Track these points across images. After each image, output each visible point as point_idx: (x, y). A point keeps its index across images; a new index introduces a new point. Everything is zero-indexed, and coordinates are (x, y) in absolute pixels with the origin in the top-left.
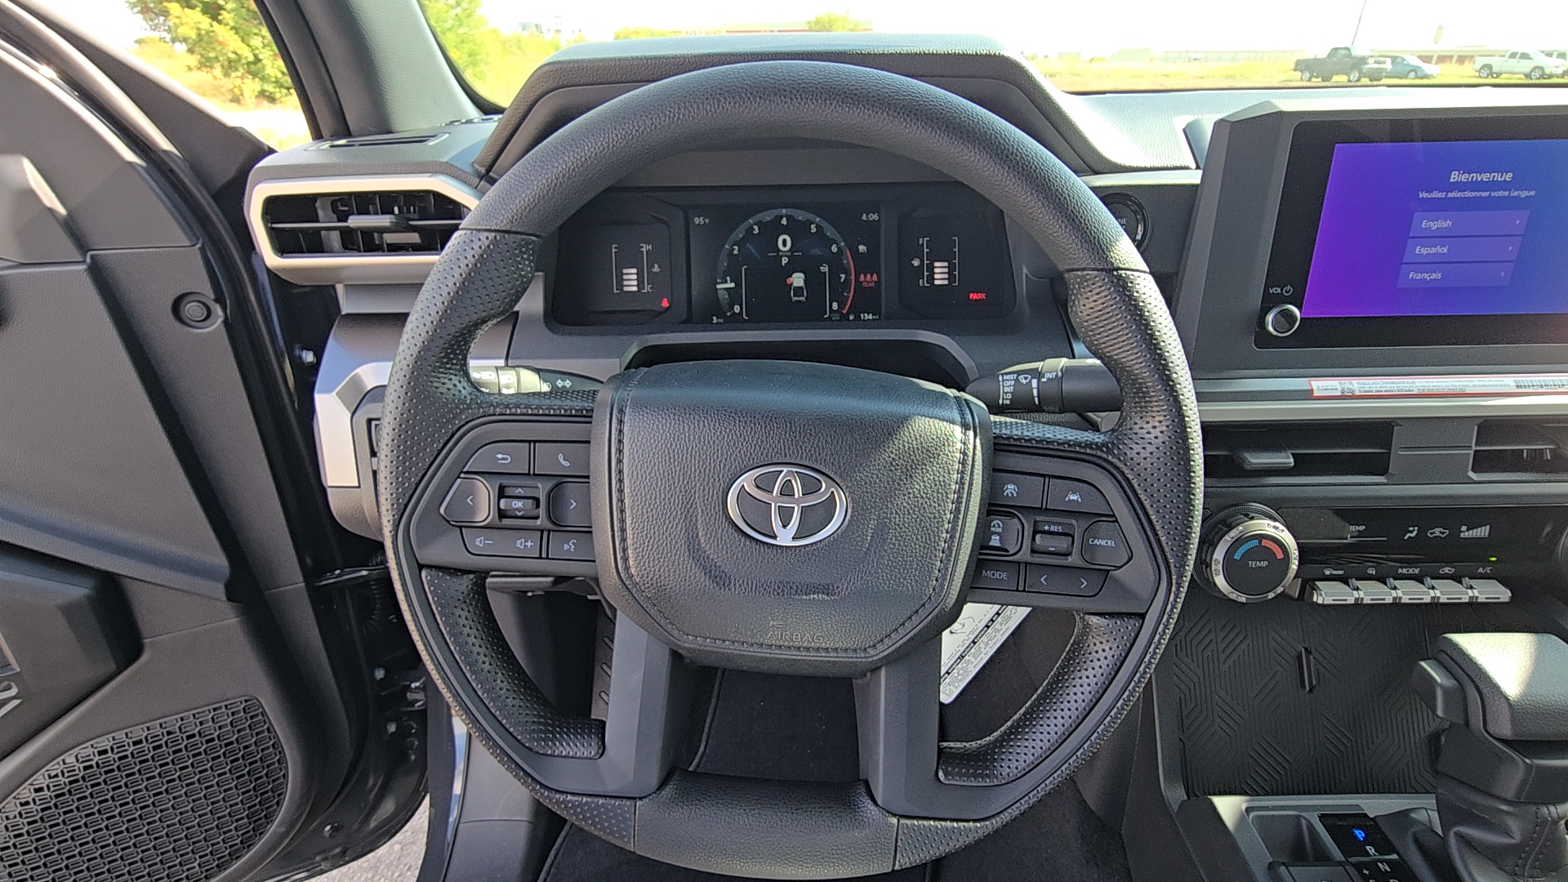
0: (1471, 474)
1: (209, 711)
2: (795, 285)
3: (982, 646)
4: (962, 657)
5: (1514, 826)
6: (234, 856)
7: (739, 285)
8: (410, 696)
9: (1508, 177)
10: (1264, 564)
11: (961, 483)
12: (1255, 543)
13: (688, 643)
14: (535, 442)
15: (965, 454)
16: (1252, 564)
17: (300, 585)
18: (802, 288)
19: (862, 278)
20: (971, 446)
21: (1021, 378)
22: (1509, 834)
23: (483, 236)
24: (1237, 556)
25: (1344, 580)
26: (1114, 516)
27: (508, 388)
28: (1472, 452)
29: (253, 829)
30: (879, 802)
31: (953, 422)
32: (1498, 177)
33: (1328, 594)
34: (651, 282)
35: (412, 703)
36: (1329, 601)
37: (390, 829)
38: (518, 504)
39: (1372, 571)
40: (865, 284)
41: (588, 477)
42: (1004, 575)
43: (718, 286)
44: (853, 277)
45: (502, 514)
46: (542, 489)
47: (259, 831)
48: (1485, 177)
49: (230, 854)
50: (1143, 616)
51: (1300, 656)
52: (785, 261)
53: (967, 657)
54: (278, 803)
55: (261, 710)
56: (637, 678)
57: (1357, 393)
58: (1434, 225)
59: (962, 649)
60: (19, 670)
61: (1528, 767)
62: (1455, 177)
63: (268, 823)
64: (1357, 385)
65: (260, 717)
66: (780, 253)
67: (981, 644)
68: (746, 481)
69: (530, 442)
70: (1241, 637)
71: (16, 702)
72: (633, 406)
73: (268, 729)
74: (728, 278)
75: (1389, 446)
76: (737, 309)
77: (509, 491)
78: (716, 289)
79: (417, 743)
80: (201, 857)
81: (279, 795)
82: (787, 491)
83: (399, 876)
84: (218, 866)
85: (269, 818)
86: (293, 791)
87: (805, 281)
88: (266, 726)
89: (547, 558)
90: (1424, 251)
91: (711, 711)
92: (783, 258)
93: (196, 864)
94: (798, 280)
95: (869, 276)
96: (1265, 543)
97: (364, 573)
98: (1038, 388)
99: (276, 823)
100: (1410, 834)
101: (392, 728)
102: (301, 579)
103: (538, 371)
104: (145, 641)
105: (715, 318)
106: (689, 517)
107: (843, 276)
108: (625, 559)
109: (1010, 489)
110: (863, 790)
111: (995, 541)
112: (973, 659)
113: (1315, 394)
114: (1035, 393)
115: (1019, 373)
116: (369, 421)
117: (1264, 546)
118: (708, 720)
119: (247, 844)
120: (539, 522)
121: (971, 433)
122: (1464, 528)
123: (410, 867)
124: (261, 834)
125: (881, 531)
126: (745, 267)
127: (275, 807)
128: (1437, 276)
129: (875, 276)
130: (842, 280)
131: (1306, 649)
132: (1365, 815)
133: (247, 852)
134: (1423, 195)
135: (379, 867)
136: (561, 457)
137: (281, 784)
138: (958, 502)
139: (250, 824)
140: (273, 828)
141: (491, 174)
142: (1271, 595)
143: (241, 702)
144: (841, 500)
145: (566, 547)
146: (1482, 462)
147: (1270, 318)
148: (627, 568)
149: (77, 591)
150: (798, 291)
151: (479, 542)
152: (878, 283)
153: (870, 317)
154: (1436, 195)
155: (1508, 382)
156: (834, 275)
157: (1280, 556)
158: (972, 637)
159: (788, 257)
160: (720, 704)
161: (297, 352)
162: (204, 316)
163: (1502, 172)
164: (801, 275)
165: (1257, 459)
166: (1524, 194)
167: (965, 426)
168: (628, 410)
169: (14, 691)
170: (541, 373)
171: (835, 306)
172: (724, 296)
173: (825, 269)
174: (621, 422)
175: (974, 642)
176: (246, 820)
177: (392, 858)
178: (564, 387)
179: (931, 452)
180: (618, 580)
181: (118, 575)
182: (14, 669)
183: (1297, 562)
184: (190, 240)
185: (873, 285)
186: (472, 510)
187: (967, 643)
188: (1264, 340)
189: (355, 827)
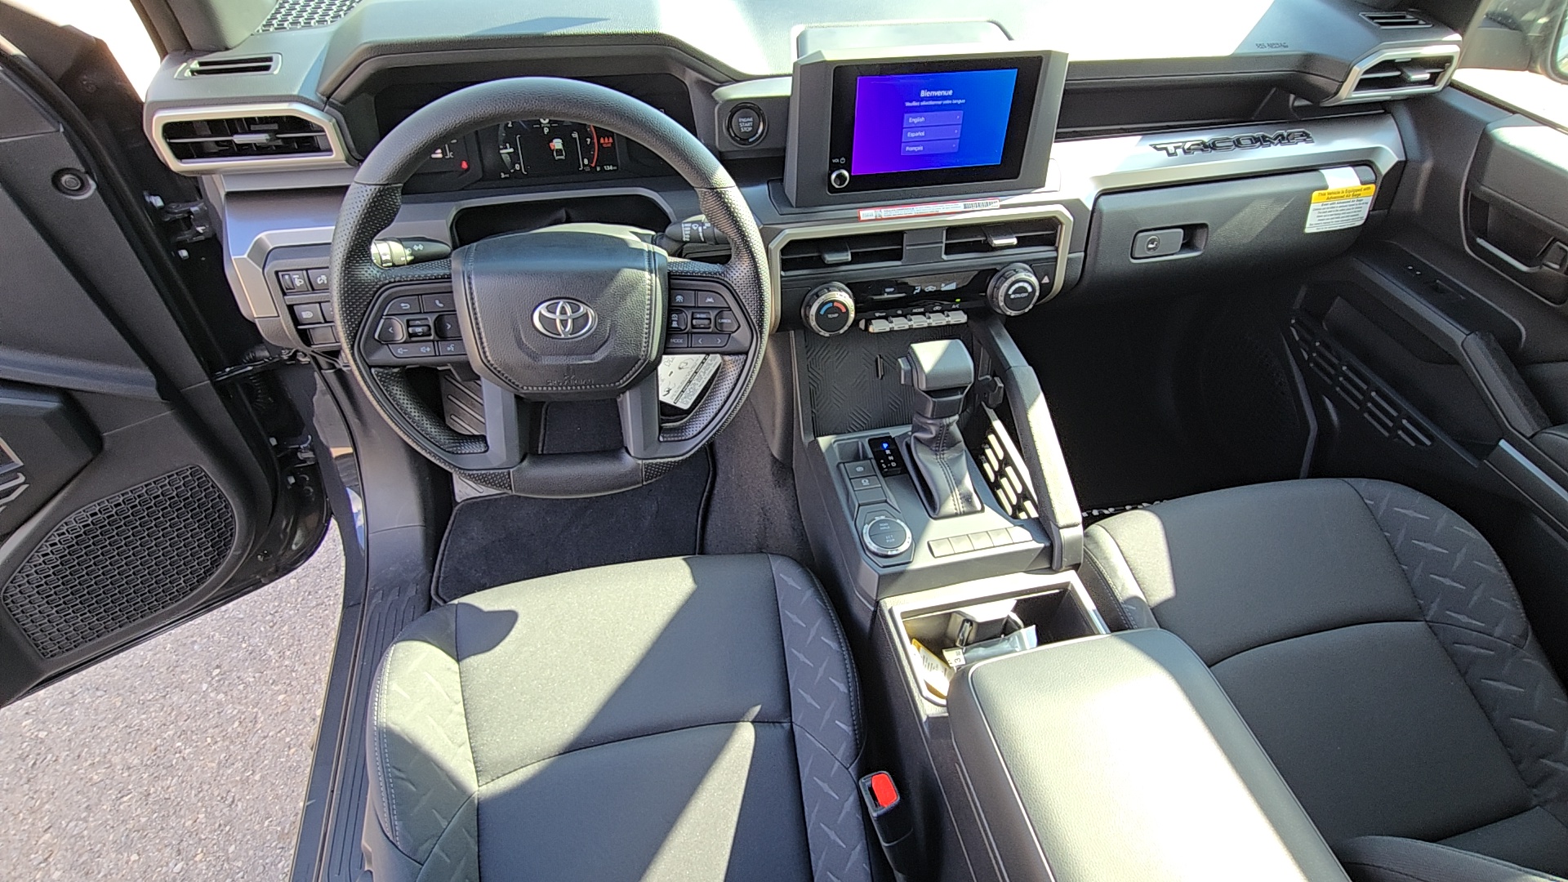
0: (944, 257)
1: (142, 487)
2: (557, 147)
3: (702, 374)
4: (690, 382)
5: (933, 429)
6: (208, 572)
7: (516, 149)
8: (301, 456)
9: (950, 93)
10: (836, 315)
11: (651, 300)
12: (831, 304)
13: (525, 391)
14: (421, 295)
15: (651, 286)
16: (830, 316)
17: (206, 382)
18: (561, 150)
19: (602, 141)
20: (654, 282)
21: (693, 226)
22: (932, 433)
23: (369, 188)
24: (822, 312)
25: (886, 318)
26: (729, 307)
27: (385, 255)
28: (943, 245)
29: (218, 554)
30: (633, 454)
31: (644, 269)
32: (944, 93)
33: (878, 326)
34: (451, 149)
35: (304, 461)
36: (876, 331)
37: (307, 552)
38: (419, 330)
39: (900, 312)
40: (605, 146)
41: (455, 311)
42: (681, 341)
43: (502, 152)
44: (595, 141)
45: (410, 335)
46: (431, 320)
47: (222, 554)
48: (939, 93)
49: (204, 572)
50: (747, 353)
51: (877, 360)
52: (546, 131)
53: (693, 382)
54: (231, 535)
55: (203, 474)
56: (499, 411)
57: (883, 217)
58: (916, 121)
59: (689, 377)
60: (22, 464)
61: (934, 402)
62: (923, 94)
63: (227, 550)
64: (884, 213)
65: (204, 478)
66: (542, 125)
67: (701, 372)
68: (542, 309)
69: (418, 295)
70: (846, 352)
71: (25, 486)
72: (476, 275)
73: (212, 486)
74: (508, 145)
75: (902, 245)
76: (517, 167)
77: (411, 323)
78: (500, 154)
79: (312, 490)
80: (184, 577)
81: (231, 530)
82: (563, 312)
83: (303, 600)
84: (198, 581)
85: (227, 545)
86: (240, 527)
87: (563, 145)
88: (210, 484)
89: (439, 355)
90: (913, 135)
91: (541, 438)
92: (545, 129)
93: (181, 581)
94: (557, 144)
95: (606, 139)
96: (835, 304)
97: (250, 368)
98: (703, 232)
99: (233, 549)
100: (904, 443)
101: (292, 480)
102: (206, 378)
103: (400, 241)
104: (105, 434)
105: (502, 174)
106: (516, 330)
107: (589, 140)
108: (484, 353)
109: (679, 298)
110: (624, 451)
111: (675, 324)
112: (697, 382)
113: (862, 219)
114: (701, 235)
115: (693, 222)
116: (277, 273)
117: (835, 308)
118: (540, 445)
119: (215, 564)
120: (432, 338)
121: (653, 275)
122: (943, 285)
123: (310, 592)
124: (223, 557)
125: (613, 327)
126: (518, 136)
127: (230, 538)
128: (921, 148)
129: (611, 139)
130: (589, 143)
131: (880, 356)
132: (890, 437)
133: (216, 570)
134: (908, 104)
135: (282, 597)
136: (437, 302)
137: (231, 522)
138: (650, 309)
139: (214, 551)
140: (231, 553)
141: (331, 100)
142: (842, 331)
143: (187, 470)
144: (591, 313)
145: (449, 349)
146: (950, 250)
147: (833, 176)
148: (486, 357)
149: (52, 404)
150: (559, 152)
151: (400, 351)
152: (613, 144)
153: (611, 168)
154: (915, 104)
155: (960, 206)
156: (582, 140)
157: (844, 310)
158: (694, 370)
159: (548, 127)
160: (548, 433)
161: (147, 198)
162: (77, 187)
163: (947, 90)
164: (560, 141)
165: (830, 258)
166: (959, 102)
167: (651, 272)
168: (473, 277)
169: (22, 479)
170: (403, 243)
171: (586, 162)
172: (507, 159)
173: (575, 135)
174: (470, 283)
175: (696, 372)
176: (211, 549)
177: (292, 588)
178: (419, 250)
179: (632, 286)
180: (482, 364)
181: (69, 389)
182: (17, 464)
183: (853, 313)
184: (54, 126)
185: (609, 145)
186: (393, 335)
187: (691, 374)
188: (832, 189)
189: (281, 552)
